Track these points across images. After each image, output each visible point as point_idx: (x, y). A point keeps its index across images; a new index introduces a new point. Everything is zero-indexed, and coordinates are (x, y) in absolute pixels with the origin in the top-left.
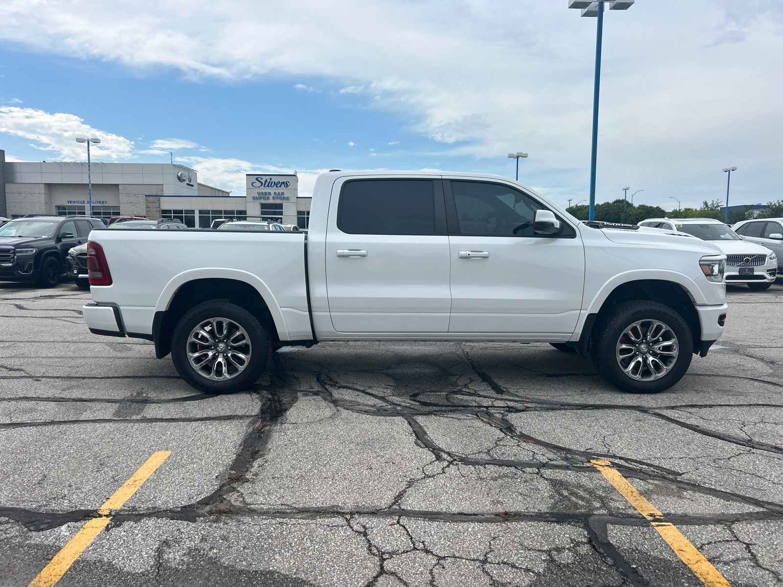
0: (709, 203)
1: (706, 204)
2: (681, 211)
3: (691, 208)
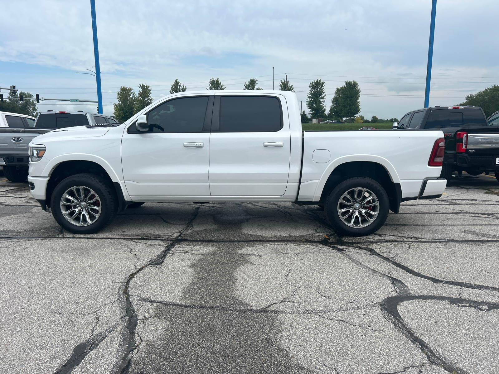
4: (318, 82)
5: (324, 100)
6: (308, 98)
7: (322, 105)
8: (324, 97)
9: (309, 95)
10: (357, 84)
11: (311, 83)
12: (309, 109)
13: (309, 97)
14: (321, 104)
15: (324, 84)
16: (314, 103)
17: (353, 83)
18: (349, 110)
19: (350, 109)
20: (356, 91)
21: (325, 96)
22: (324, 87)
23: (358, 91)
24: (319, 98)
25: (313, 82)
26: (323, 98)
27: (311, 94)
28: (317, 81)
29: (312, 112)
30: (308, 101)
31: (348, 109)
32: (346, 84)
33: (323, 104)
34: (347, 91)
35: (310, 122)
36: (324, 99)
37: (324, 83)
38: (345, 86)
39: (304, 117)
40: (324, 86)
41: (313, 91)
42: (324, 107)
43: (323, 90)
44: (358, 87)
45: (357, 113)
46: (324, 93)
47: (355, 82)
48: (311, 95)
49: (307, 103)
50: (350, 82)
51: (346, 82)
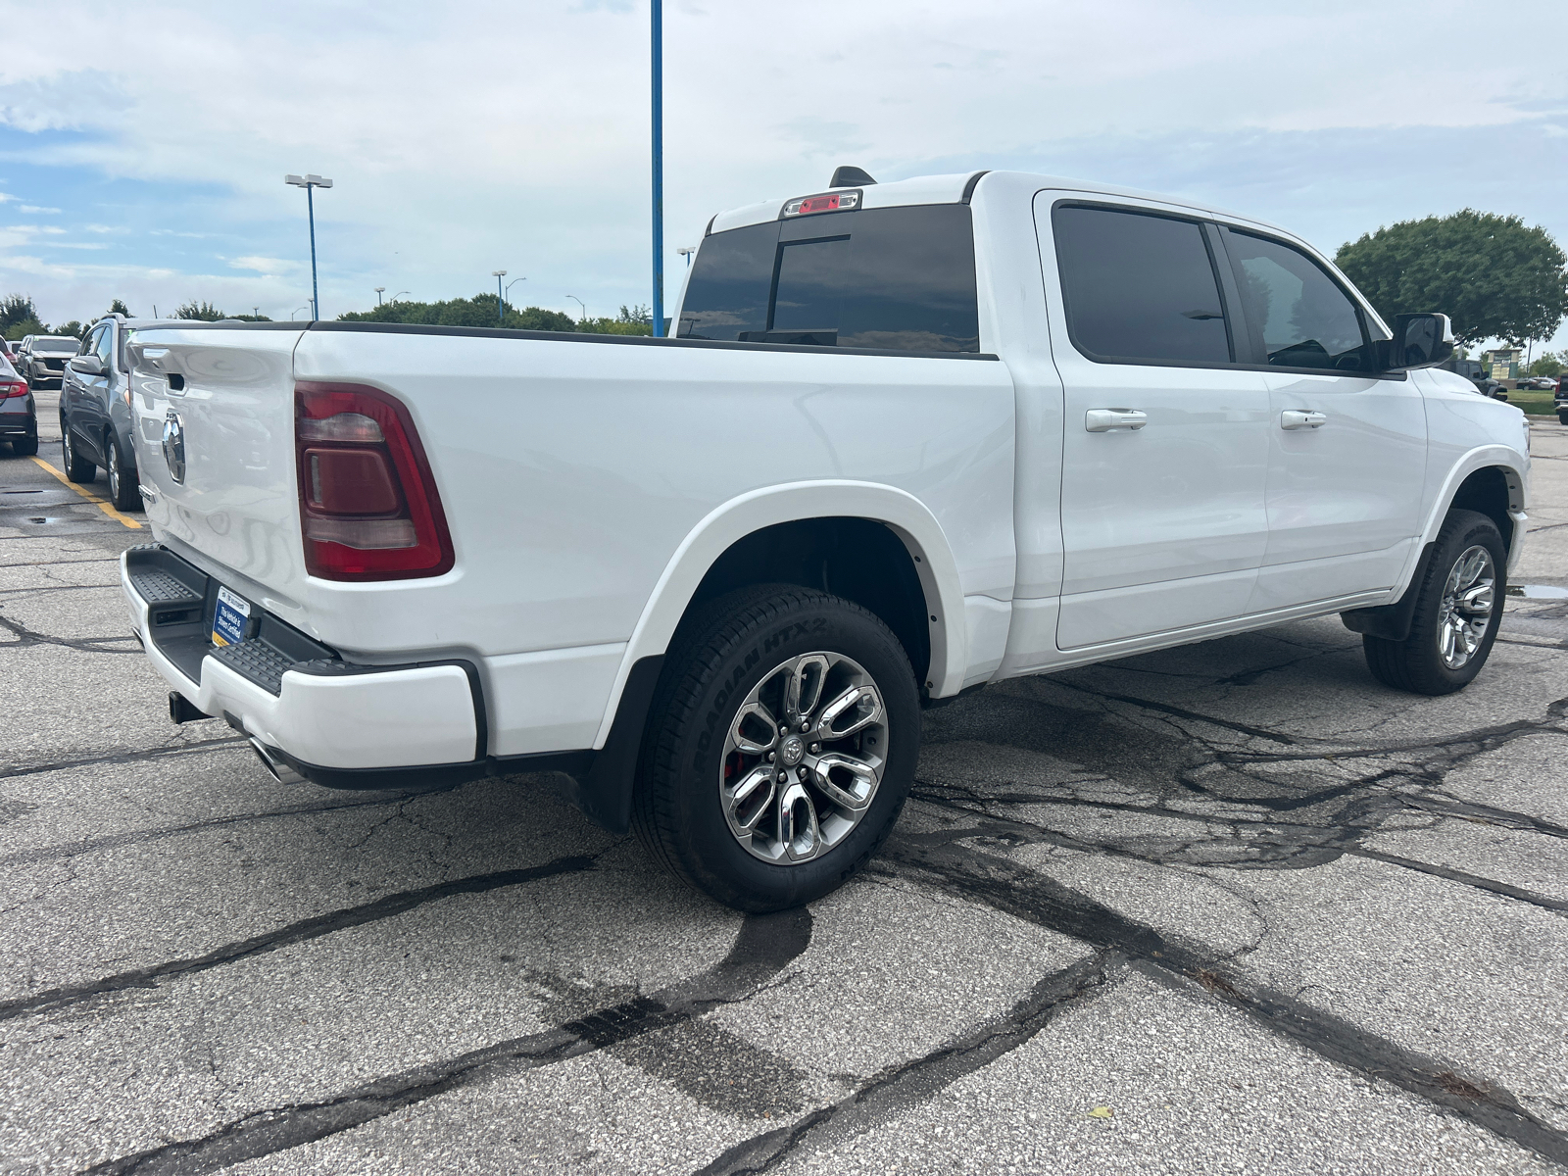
0: (631, 311)
1: (625, 311)
2: (594, 323)
3: (610, 318)
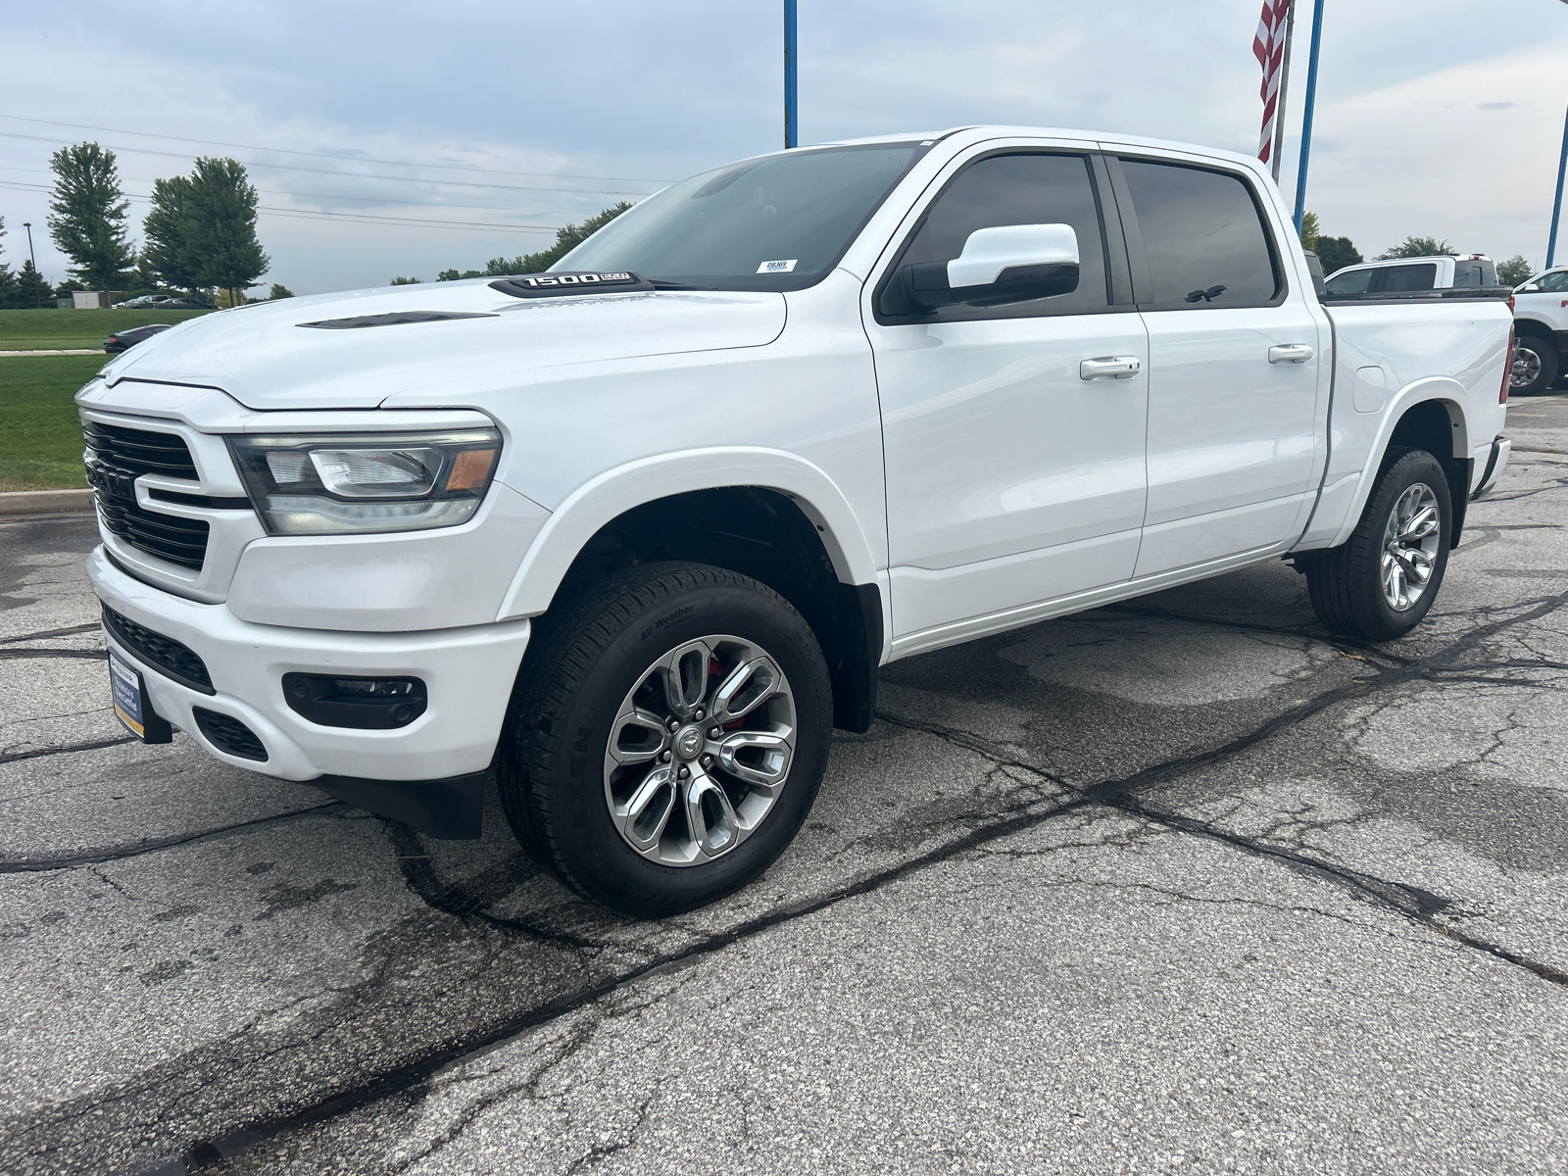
4: (89, 151)
5: (122, 220)
6: (55, 213)
7: (118, 240)
8: (124, 212)
9: (58, 202)
10: (243, 171)
11: (57, 155)
12: (65, 252)
13: (59, 208)
14: (113, 238)
15: (116, 163)
16: (83, 232)
17: (226, 165)
18: (227, 262)
19: (231, 260)
20: (242, 197)
21: (125, 206)
22: (116, 172)
23: (250, 194)
24: (103, 214)
25: (65, 152)
26: (117, 214)
27: (67, 195)
28: (85, 148)
29: (80, 267)
30: (57, 224)
31: (222, 257)
32: (201, 167)
33: (121, 236)
34: (208, 194)
35: (62, 302)
36: (122, 217)
37: (113, 157)
38: (200, 176)
39: (33, 286)
40: (115, 168)
41: (71, 184)
42: (127, 248)
43: (114, 184)
44: (249, 182)
45: (259, 274)
46: (119, 194)
47: (233, 166)
48: (63, 202)
49: (52, 230)
50: (213, 161)
51: (199, 159)
